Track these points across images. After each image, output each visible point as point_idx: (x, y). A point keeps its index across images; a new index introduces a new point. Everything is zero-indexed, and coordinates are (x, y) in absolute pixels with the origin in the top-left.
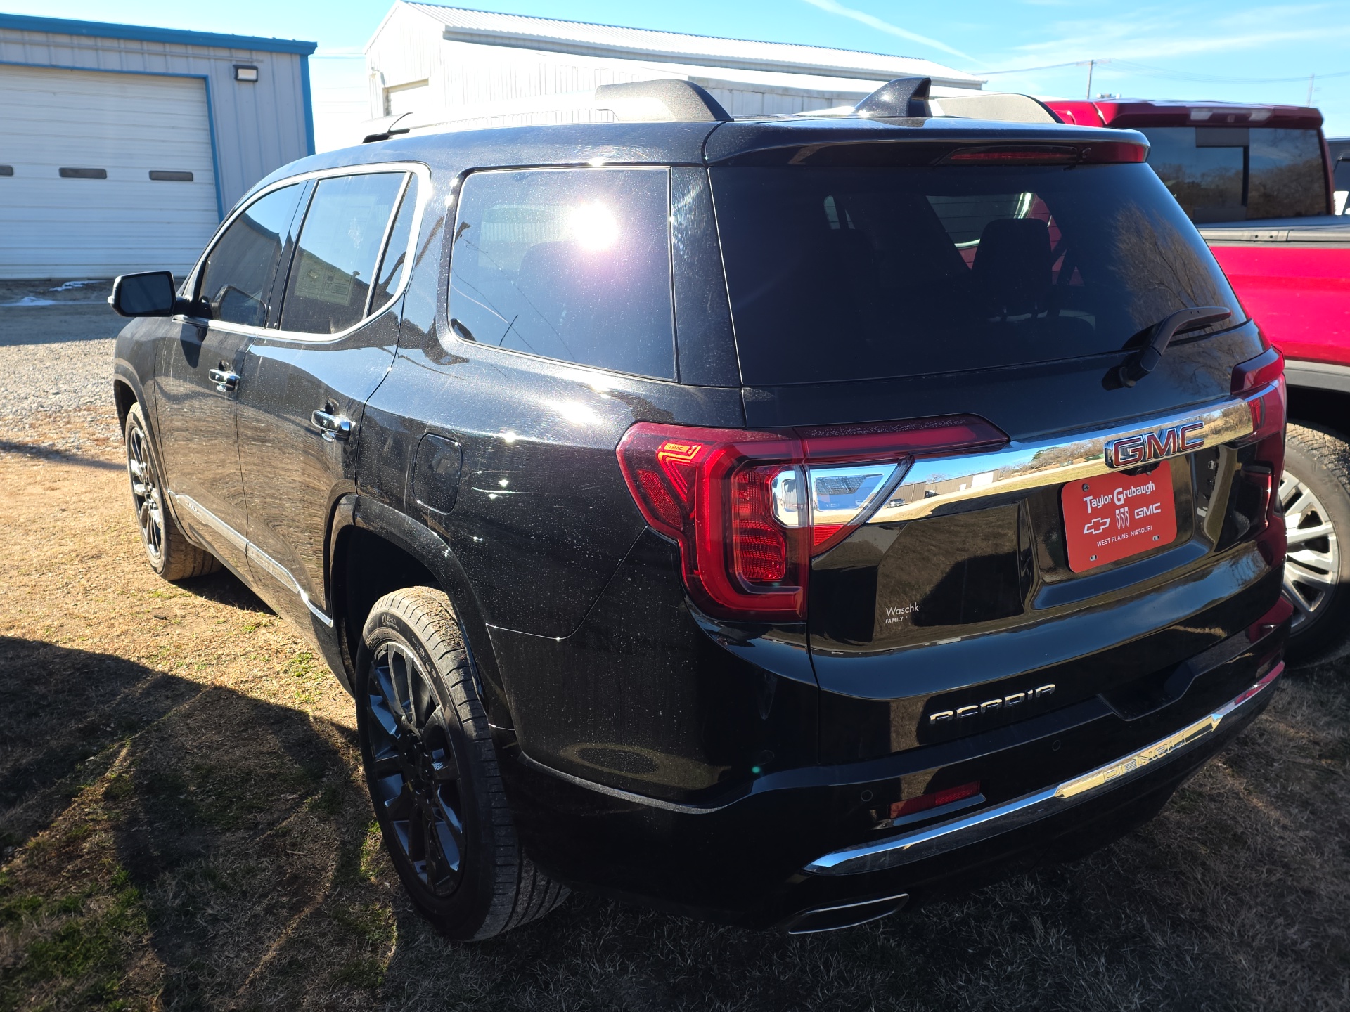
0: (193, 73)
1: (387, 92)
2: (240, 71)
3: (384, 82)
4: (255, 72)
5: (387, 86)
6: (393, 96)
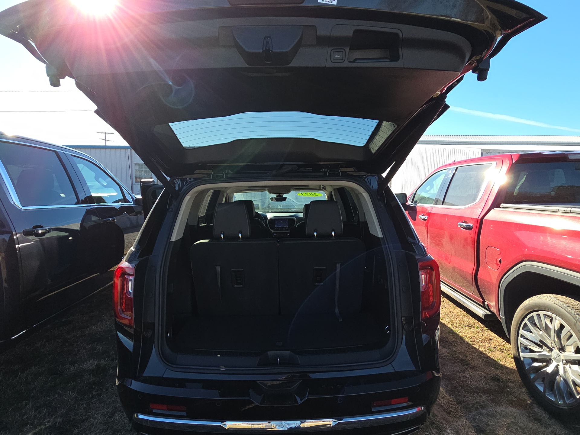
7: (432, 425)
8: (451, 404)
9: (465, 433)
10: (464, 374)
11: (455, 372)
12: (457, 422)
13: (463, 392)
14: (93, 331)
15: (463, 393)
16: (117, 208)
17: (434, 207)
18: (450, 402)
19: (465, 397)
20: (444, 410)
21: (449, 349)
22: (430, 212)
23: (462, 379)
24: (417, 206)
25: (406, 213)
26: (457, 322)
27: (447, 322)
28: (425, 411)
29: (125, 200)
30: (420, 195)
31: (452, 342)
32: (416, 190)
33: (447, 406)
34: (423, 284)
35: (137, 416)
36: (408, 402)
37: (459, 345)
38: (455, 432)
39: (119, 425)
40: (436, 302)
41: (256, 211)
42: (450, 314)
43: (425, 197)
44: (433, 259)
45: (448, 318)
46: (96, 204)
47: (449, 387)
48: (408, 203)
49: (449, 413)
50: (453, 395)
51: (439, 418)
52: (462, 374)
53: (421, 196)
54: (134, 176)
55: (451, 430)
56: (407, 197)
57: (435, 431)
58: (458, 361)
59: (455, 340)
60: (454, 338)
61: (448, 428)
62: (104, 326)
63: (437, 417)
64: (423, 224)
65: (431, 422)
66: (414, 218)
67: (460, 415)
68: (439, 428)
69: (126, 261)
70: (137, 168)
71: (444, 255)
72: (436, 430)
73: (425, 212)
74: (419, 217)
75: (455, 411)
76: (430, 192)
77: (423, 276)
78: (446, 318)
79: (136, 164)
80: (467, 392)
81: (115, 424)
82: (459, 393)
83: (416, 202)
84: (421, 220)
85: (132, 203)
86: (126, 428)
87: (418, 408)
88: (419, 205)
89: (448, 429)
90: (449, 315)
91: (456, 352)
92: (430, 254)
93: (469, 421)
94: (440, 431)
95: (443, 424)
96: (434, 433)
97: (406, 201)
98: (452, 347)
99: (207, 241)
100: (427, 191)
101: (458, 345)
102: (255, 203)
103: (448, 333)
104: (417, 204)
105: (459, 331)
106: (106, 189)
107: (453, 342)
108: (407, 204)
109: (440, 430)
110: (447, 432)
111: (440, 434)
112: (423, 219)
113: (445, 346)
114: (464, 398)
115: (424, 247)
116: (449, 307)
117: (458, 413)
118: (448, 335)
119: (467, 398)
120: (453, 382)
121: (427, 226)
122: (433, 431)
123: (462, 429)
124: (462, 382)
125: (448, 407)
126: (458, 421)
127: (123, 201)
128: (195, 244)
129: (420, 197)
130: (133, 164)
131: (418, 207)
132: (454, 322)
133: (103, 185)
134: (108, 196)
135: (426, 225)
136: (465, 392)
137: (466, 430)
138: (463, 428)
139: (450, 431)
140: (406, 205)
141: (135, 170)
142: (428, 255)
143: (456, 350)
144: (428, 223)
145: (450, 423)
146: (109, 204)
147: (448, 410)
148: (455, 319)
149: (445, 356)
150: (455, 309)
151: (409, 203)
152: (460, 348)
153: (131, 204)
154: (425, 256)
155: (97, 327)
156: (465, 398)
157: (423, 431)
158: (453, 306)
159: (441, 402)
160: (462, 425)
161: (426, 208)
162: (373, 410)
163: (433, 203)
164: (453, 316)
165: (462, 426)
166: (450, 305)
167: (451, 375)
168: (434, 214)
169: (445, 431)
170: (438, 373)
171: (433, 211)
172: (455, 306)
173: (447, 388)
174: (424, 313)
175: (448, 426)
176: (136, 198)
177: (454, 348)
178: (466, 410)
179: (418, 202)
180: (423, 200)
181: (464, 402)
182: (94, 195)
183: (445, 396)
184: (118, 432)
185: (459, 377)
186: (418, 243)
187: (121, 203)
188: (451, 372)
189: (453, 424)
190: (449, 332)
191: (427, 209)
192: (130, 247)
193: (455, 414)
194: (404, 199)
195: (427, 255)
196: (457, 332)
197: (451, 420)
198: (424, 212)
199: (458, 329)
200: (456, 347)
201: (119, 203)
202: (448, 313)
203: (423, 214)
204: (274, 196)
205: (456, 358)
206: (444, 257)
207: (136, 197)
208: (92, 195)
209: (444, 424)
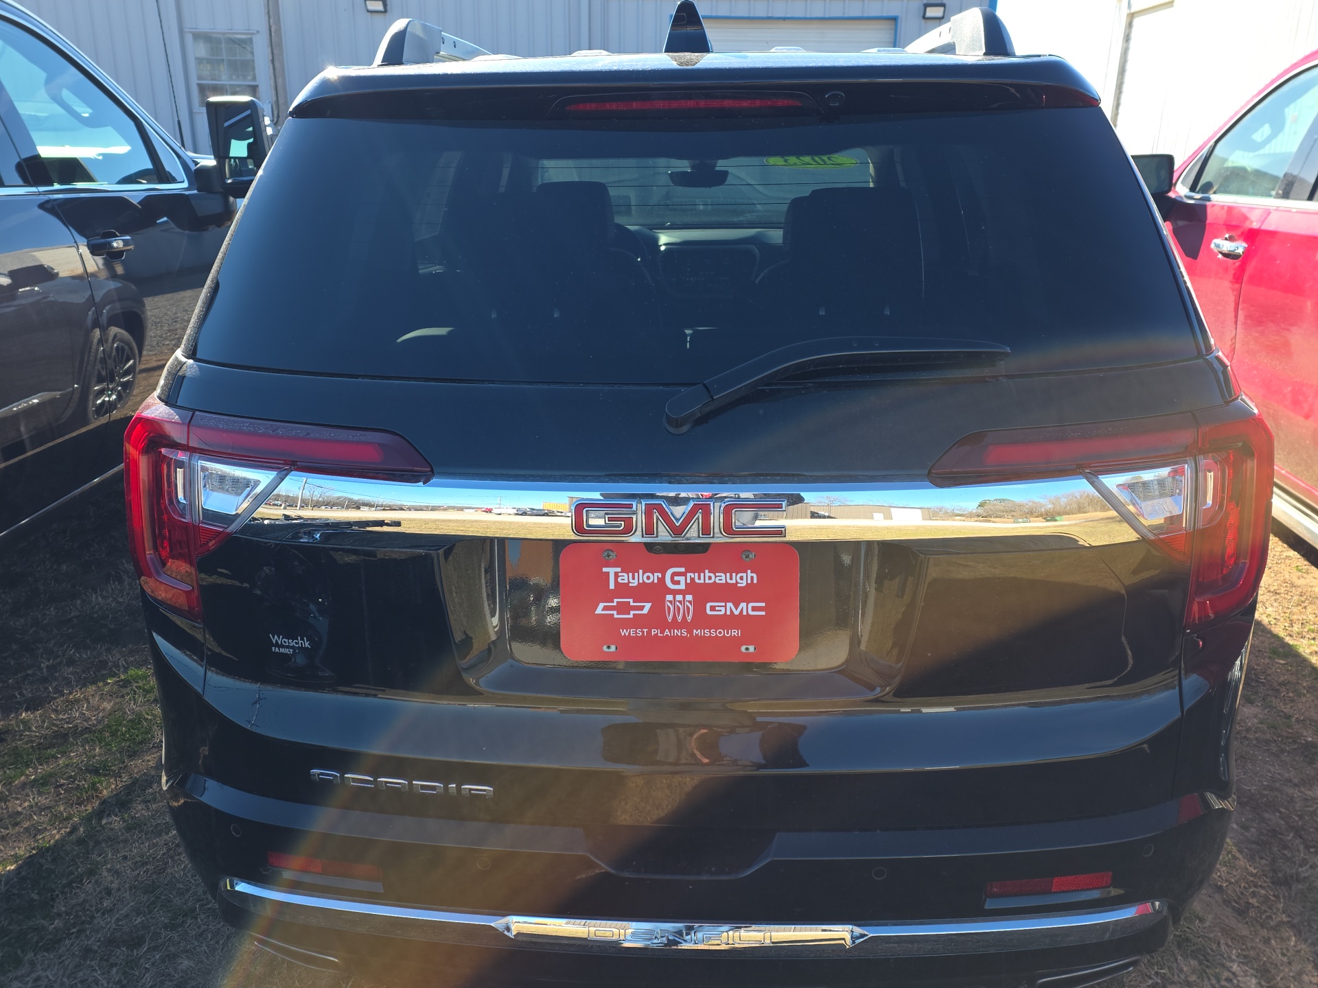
0: (885, 14)
1: (1132, 16)
2: (928, 9)
3: (1129, 6)
4: (942, 9)
5: (1133, 10)
6: (1136, 21)
7: (1179, 946)
8: (1251, 884)
9: (1292, 977)
10: (1310, 790)
11: (1277, 785)
12: (1266, 941)
13: (1301, 847)
14: (93, 608)
15: (1299, 851)
16: (135, 202)
17: (1278, 209)
18: (1252, 879)
19: (1305, 865)
20: (1227, 902)
21: (1266, 708)
22: (1255, 225)
23: (1298, 806)
24: (1208, 203)
25: (1166, 228)
26: (1305, 617)
27: (1271, 619)
28: (1165, 912)
29: (159, 173)
30: (1225, 160)
31: (1280, 684)
32: (1212, 142)
33: (1237, 890)
34: (1205, 503)
35: (232, 886)
36: (1109, 887)
37: (1305, 695)
38: (1257, 970)
39: (187, 896)
40: (1247, 565)
41: (619, 220)
42: (1282, 590)
43: (1244, 170)
44: (1256, 411)
45: (1275, 604)
46: (57, 186)
47: (1253, 830)
48: (1176, 192)
49: (1242, 912)
50: (1264, 855)
51: (1208, 924)
52: (1301, 792)
53: (1229, 164)
54: (194, 82)
55: (1242, 963)
56: (1176, 167)
57: (1187, 966)
58: (1294, 749)
59: (1293, 679)
60: (1288, 670)
61: (1234, 957)
62: (128, 594)
63: (1201, 920)
64: (1226, 270)
65: (1180, 936)
66: (1192, 250)
67: (1279, 919)
68: (1204, 956)
69: (159, 398)
70: (202, 50)
71: (1290, 389)
72: (1194, 963)
73: (1236, 227)
74: (1212, 246)
75: (1264, 908)
76: (1267, 150)
77: (1209, 474)
78: (1267, 605)
79: (197, 36)
80: (1312, 850)
81: (174, 893)
82: (1286, 852)
83: (1208, 187)
84: (1220, 256)
85: (185, 185)
86: (209, 906)
87: (1142, 907)
88: (1219, 199)
89: (1233, 961)
90: (1279, 594)
91: (1288, 717)
92: (1244, 397)
93: (1310, 941)
94: (1207, 967)
95: (1219, 944)
96: (1185, 969)
97: (1171, 185)
98: (1275, 702)
99: (442, 331)
100: (1255, 147)
101: (1300, 695)
102: (612, 192)
103: (1268, 654)
104: (1213, 197)
105: (1308, 651)
106: (89, 129)
107: (1282, 684)
108: (1172, 195)
109: (1208, 961)
110: (1230, 971)
111: (1206, 973)
112: (1225, 255)
113: (1252, 697)
114: (1300, 870)
115: (1225, 366)
116: (1283, 566)
117: (1275, 914)
118: (1267, 661)
119: (1311, 867)
120: (1266, 815)
121: (1238, 278)
122: (1183, 966)
123: (1282, 965)
124: (1301, 817)
125: (1242, 893)
126: (1269, 939)
127: (155, 177)
128: (399, 341)
129: (1227, 168)
130: (189, 38)
131: (1213, 206)
132: (1295, 617)
133: (77, 116)
134: (101, 158)
135: (1234, 274)
136: (1307, 847)
137: (1296, 967)
138: (1285, 959)
139: (1239, 969)
140: (1170, 198)
141: (196, 59)
142: (1237, 398)
143: (1291, 714)
144: (1242, 269)
145: (1243, 944)
146: (105, 185)
147: (1242, 902)
148: (1300, 608)
149: (1248, 730)
150: (1305, 575)
151: (1181, 190)
152: (1308, 705)
153: (181, 185)
154: (1227, 403)
155: (104, 598)
156: (1304, 868)
157: (1148, 961)
158: (1299, 564)
159: (1219, 877)
160: (1285, 951)
161: (1244, 211)
162: (987, 907)
163: (1273, 193)
164: (1296, 598)
165: (1283, 955)
166: (1288, 562)
167: (1266, 793)
168: (1272, 234)
169: (1223, 966)
170: (1223, 797)
171: (1270, 225)
172: (1306, 563)
173: (1246, 834)
174: (1199, 603)
175: (1234, 952)
176: (197, 163)
177: (1285, 704)
178: (1304, 907)
179: (1215, 188)
180: (1238, 179)
181: (1298, 881)
182: (47, 151)
183: (1235, 858)
184: (186, 915)
185: (1292, 800)
186: (1204, 352)
187: (149, 183)
188: (1265, 783)
189: (1253, 948)
190: (1275, 652)
191: (1249, 215)
192: (173, 351)
193: (1264, 917)
194: (1163, 174)
195: (1234, 400)
196: (1301, 650)
197: (1245, 932)
198: (1235, 225)
199: (1305, 641)
200: (1292, 701)
201: (141, 183)
202: (1275, 588)
203: (1227, 236)
204: (684, 166)
205: (1287, 738)
206: (1289, 395)
207: (198, 160)
208: (39, 155)
209: (1223, 947)
